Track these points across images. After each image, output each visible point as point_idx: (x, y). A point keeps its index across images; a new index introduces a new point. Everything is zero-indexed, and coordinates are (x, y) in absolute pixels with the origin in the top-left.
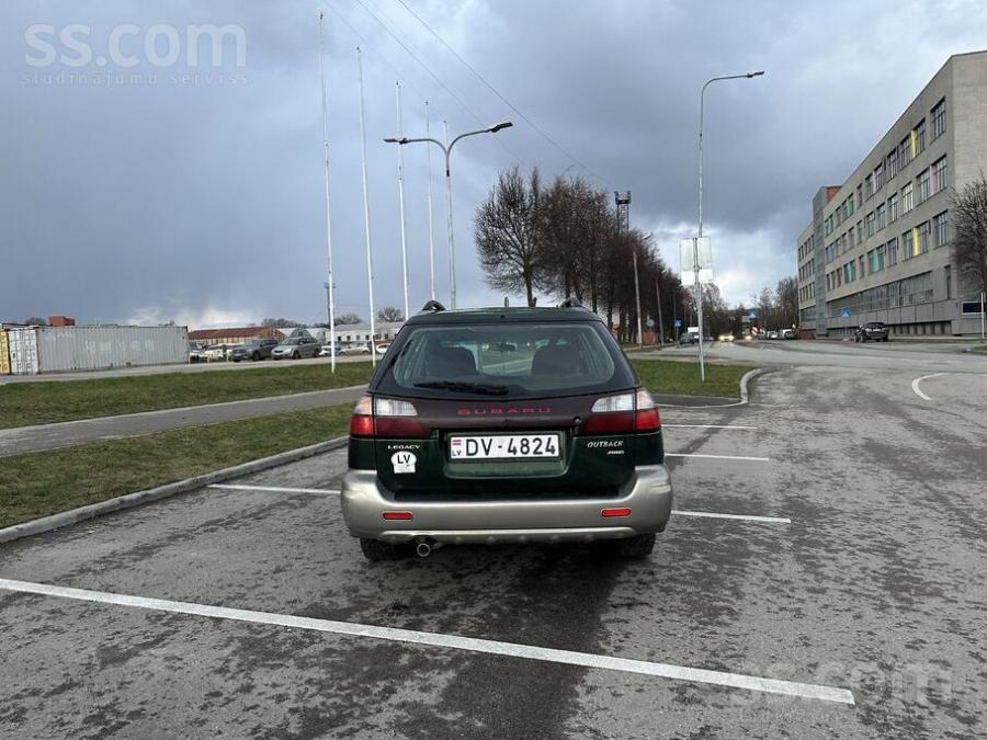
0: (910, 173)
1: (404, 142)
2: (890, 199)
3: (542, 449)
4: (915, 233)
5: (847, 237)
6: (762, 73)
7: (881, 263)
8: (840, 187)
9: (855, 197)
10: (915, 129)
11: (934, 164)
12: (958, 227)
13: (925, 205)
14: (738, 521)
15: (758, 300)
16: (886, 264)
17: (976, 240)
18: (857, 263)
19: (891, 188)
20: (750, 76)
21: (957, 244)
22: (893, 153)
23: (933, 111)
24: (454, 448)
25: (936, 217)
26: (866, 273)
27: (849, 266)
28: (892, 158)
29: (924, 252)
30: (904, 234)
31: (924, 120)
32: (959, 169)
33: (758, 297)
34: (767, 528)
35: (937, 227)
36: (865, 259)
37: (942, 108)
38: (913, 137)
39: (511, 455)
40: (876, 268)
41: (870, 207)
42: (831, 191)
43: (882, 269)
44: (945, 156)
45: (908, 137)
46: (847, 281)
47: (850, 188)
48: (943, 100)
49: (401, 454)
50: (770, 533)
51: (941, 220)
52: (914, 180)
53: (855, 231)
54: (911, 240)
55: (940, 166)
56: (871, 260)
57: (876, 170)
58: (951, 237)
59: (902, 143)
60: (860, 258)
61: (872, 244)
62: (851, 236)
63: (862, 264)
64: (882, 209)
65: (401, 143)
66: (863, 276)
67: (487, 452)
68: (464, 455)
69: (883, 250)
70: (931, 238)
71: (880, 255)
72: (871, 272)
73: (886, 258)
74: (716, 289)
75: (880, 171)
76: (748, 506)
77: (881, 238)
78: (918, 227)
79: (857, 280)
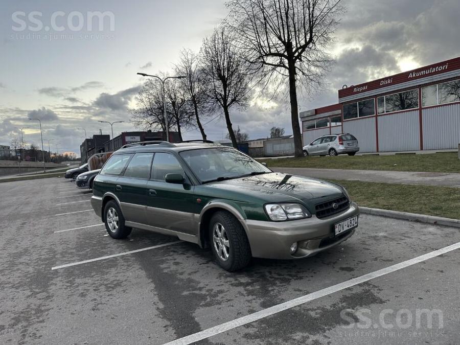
14: (82, 260)
34: (65, 261)
50: (65, 259)
76: (77, 272)
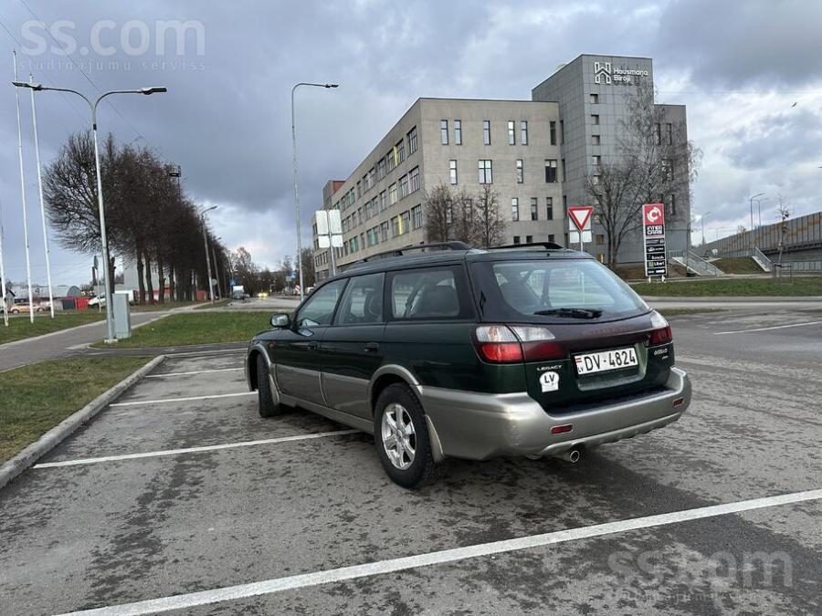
0: (395, 177)
1: (39, 89)
2: (381, 194)
3: (628, 360)
4: (400, 219)
5: (350, 219)
6: (336, 86)
7: (377, 239)
8: (344, 182)
9: (355, 191)
10: (397, 146)
11: (410, 172)
12: (428, 216)
13: (406, 200)
15: (282, 265)
16: (380, 240)
17: (439, 225)
18: (359, 239)
19: (382, 186)
20: (327, 87)
21: (428, 228)
22: (381, 161)
23: (408, 134)
24: (579, 365)
25: (413, 209)
26: (366, 246)
27: (353, 241)
28: (381, 164)
29: (407, 232)
30: (392, 219)
31: (402, 140)
32: (427, 177)
33: (282, 262)
35: (414, 215)
36: (365, 235)
37: (414, 133)
38: (395, 150)
39: (612, 367)
40: (373, 242)
41: (367, 198)
42: (337, 184)
43: (377, 243)
44: (417, 167)
45: (392, 150)
46: (352, 251)
47: (352, 183)
48: (415, 127)
49: (548, 374)
51: (417, 210)
52: (398, 182)
53: (357, 214)
54: (397, 223)
55: (414, 173)
56: (369, 236)
57: (370, 172)
58: (424, 223)
59: (388, 154)
60: (362, 234)
61: (369, 225)
62: (354, 218)
63: (363, 239)
64: (376, 200)
65: (35, 89)
66: (364, 248)
67: (598, 366)
68: (585, 371)
69: (377, 230)
70: (410, 223)
71: (376, 233)
72: (370, 245)
73: (380, 235)
74: (248, 255)
75: (373, 172)
77: (376, 221)
78: (401, 215)
79: (360, 251)
